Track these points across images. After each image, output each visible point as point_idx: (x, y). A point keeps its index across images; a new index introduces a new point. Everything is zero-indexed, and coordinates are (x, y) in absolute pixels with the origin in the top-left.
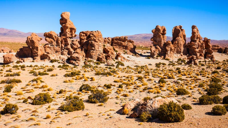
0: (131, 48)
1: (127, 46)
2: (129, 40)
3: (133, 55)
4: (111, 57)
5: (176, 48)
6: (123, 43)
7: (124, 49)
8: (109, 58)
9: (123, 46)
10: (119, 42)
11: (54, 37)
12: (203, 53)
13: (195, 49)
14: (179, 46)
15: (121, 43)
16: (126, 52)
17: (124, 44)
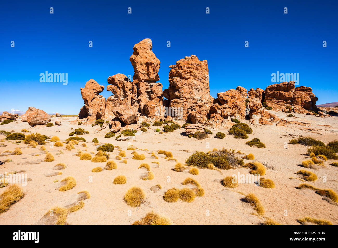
0: (305, 101)
1: (294, 98)
2: (300, 87)
3: (308, 114)
4: (219, 111)
6: (286, 94)
7: (288, 105)
8: (214, 115)
9: (286, 99)
10: (277, 94)
11: (117, 82)
15: (281, 94)
16: (293, 109)
17: (287, 96)
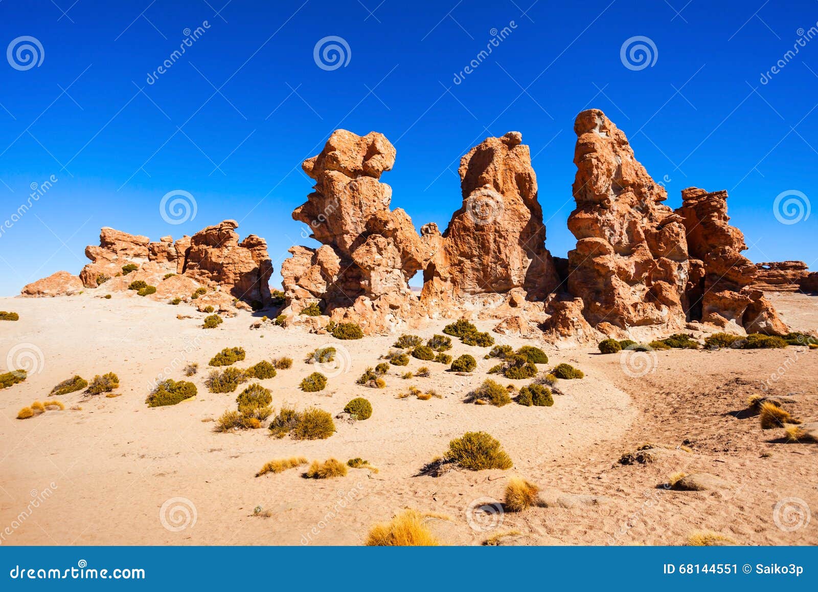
5: (470, 257)
12: (672, 282)
13: (603, 252)
14: (492, 246)
